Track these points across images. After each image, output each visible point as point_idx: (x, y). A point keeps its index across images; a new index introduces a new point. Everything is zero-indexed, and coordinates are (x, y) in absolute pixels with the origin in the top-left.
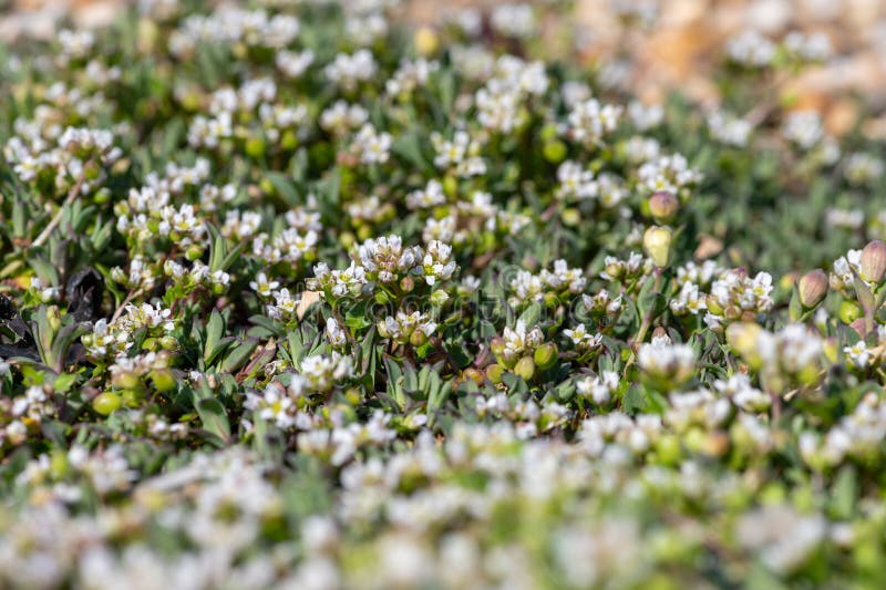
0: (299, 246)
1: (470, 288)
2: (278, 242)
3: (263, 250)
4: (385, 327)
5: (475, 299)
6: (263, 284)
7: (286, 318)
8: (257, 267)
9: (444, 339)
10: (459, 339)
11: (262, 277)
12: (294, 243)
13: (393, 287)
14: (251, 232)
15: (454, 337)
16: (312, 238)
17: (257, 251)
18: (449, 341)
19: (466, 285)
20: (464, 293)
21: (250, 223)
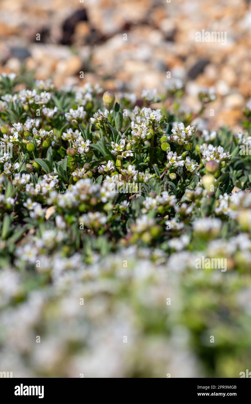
0: (47, 187)
1: (125, 206)
2: (38, 186)
3: (30, 189)
4: (83, 220)
5: (128, 211)
6: (29, 204)
7: (39, 218)
8: (27, 197)
9: (112, 226)
10: (119, 228)
11: (29, 201)
12: (45, 186)
13: (87, 202)
14: (25, 183)
15: (117, 226)
16: (52, 184)
17: (27, 190)
18: (114, 228)
19: (123, 205)
20: (122, 208)
21: (26, 179)
